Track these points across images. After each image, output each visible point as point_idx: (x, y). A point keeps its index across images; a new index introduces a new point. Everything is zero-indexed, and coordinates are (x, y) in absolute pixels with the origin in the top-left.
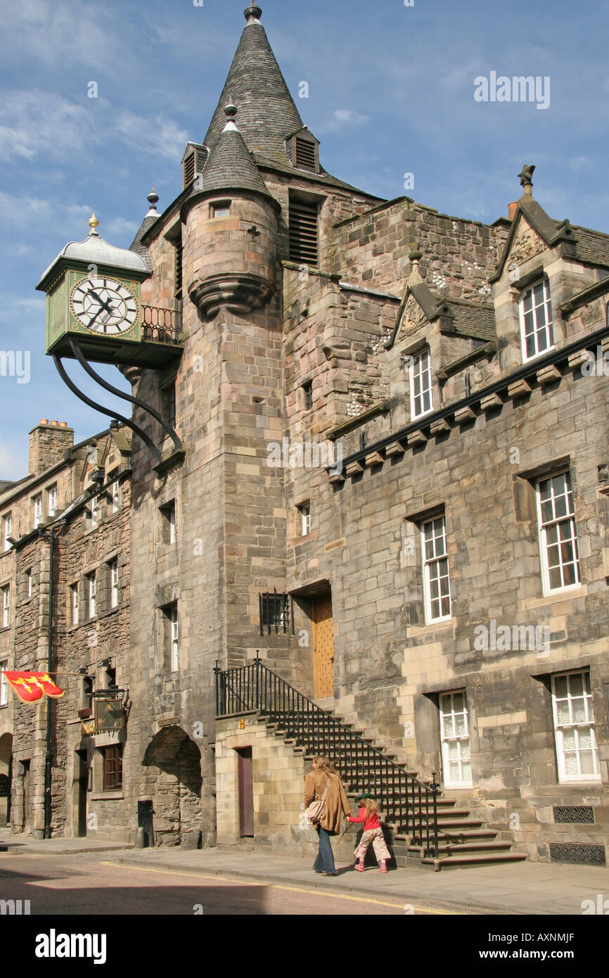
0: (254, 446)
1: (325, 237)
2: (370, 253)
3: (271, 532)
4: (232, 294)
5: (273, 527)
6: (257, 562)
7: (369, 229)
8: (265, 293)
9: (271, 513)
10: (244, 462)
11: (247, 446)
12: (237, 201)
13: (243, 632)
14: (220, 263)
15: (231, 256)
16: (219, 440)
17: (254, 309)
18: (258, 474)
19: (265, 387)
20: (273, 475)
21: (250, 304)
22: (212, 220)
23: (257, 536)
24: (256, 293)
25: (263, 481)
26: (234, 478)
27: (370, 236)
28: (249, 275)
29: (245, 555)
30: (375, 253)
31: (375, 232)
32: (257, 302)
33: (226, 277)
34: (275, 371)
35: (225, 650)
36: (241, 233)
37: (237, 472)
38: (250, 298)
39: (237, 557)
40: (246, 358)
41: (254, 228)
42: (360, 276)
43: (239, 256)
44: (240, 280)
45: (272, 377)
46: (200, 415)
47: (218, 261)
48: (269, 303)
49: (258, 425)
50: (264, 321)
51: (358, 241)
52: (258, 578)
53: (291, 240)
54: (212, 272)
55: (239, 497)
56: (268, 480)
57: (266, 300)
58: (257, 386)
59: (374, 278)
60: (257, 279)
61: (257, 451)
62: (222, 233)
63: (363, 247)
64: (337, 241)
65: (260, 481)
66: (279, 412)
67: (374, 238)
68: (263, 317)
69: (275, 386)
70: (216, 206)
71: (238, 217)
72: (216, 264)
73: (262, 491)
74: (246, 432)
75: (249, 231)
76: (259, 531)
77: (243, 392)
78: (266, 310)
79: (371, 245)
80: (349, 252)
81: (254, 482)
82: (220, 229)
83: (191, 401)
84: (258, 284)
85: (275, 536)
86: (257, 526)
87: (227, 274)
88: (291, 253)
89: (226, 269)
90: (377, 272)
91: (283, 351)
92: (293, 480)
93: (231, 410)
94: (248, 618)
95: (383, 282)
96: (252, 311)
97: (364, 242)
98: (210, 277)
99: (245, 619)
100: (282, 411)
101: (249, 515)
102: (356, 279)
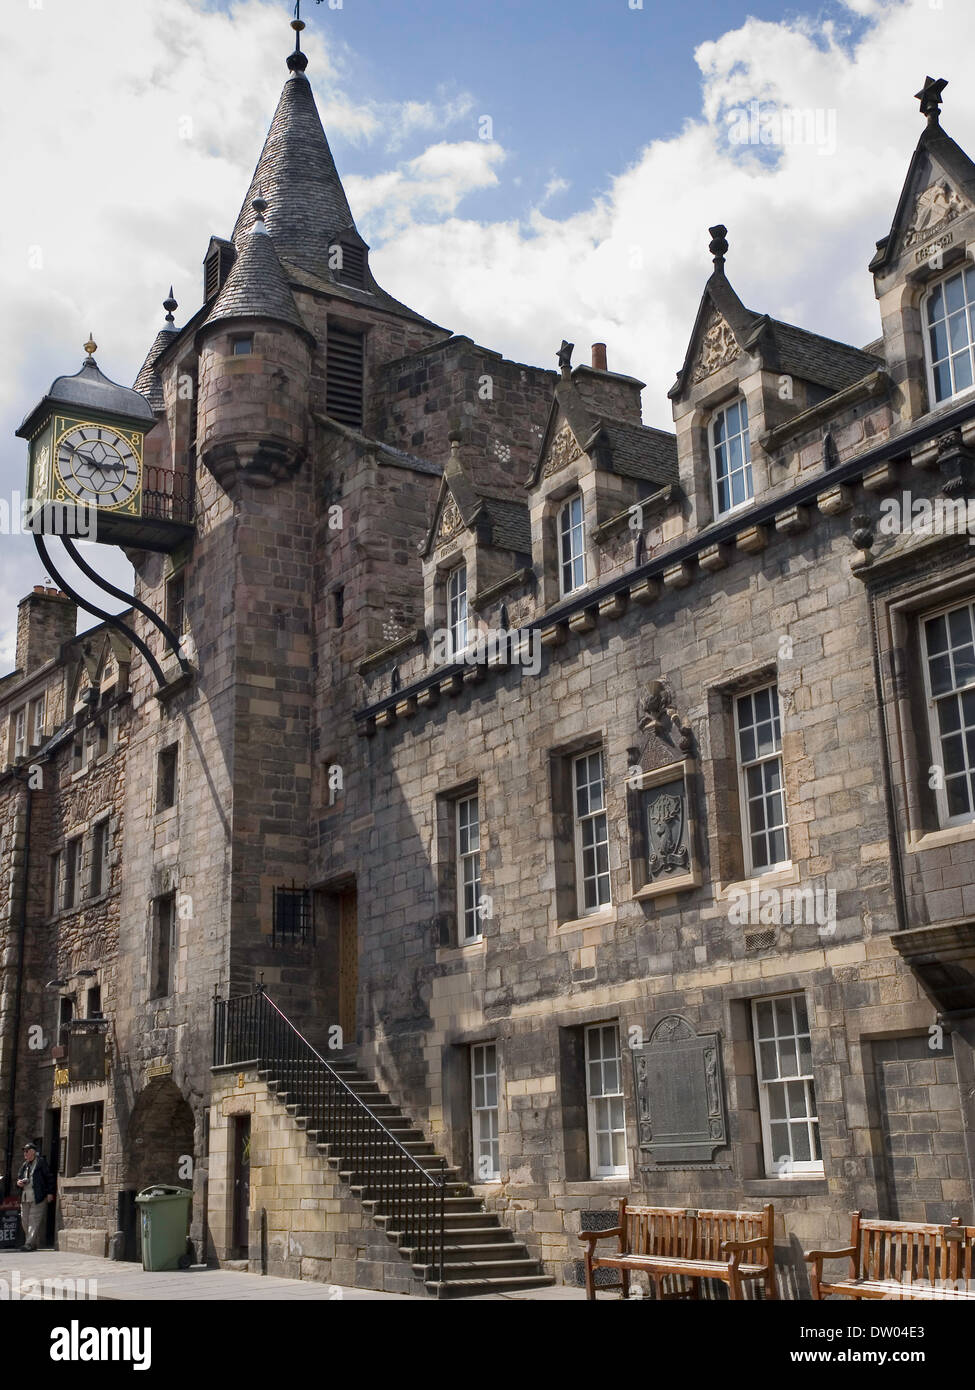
0: (273, 674)
1: (371, 381)
2: (421, 409)
3: (290, 798)
4: (251, 460)
5: (294, 790)
6: (272, 841)
7: (421, 376)
8: (293, 459)
9: (292, 771)
10: (261, 698)
11: (264, 674)
12: (261, 334)
13: (251, 943)
14: (237, 419)
15: (250, 409)
16: (230, 664)
17: (280, 480)
18: (276, 714)
19: (290, 591)
20: (296, 717)
21: (274, 475)
22: (231, 358)
23: (273, 803)
24: (282, 460)
25: (284, 726)
26: (247, 719)
27: (422, 384)
28: (273, 435)
29: (257, 831)
30: (428, 409)
31: (428, 381)
32: (283, 471)
33: (244, 436)
34: (303, 569)
35: (228, 969)
36: (264, 378)
37: (252, 711)
38: (274, 466)
39: (247, 834)
40: (267, 549)
41: (281, 371)
42: (409, 439)
43: (260, 409)
44: (262, 443)
45: (298, 577)
46: (211, 624)
47: (236, 415)
48: (298, 472)
49: (280, 644)
50: (291, 498)
51: (408, 390)
52: (273, 864)
53: (329, 384)
54: (228, 429)
55: (252, 747)
56: (290, 722)
57: (294, 469)
58: (280, 590)
59: (425, 443)
60: (281, 442)
61: (277, 682)
62: (241, 376)
63: (414, 400)
64: (385, 389)
65: (277, 725)
66: (306, 626)
67: (426, 388)
68: (290, 493)
69: (303, 590)
70: (235, 339)
71: (260, 356)
72: (232, 420)
73: (282, 739)
74: (264, 655)
75: (274, 375)
76: (276, 797)
77: (262, 598)
78: (294, 483)
79: (422, 399)
80: (398, 404)
81: (271, 726)
82: (238, 371)
83: (202, 604)
84: (284, 448)
85: (296, 805)
86: (273, 790)
87: (246, 434)
88: (329, 401)
89: (245, 426)
90: (430, 435)
91: (313, 540)
92: (319, 725)
93: (245, 622)
94: (258, 922)
95: (436, 450)
96: (276, 484)
97: (414, 394)
98: (225, 437)
99: (254, 924)
100: (310, 626)
101: (264, 773)
102: (405, 442)
